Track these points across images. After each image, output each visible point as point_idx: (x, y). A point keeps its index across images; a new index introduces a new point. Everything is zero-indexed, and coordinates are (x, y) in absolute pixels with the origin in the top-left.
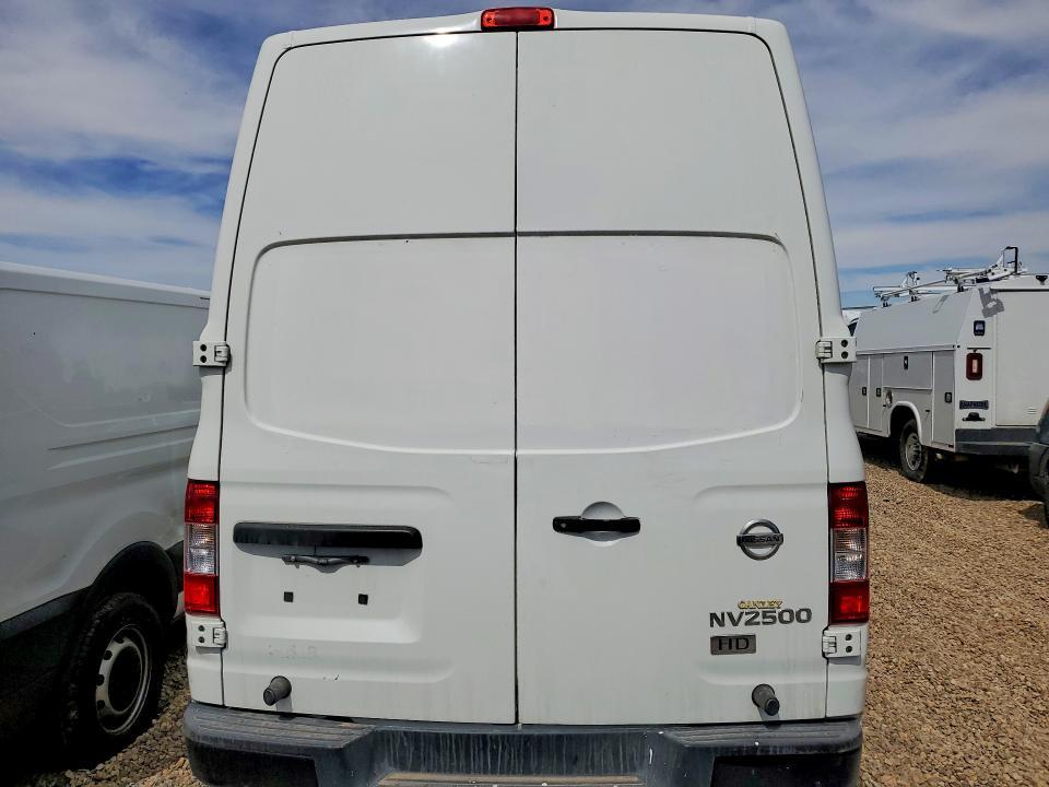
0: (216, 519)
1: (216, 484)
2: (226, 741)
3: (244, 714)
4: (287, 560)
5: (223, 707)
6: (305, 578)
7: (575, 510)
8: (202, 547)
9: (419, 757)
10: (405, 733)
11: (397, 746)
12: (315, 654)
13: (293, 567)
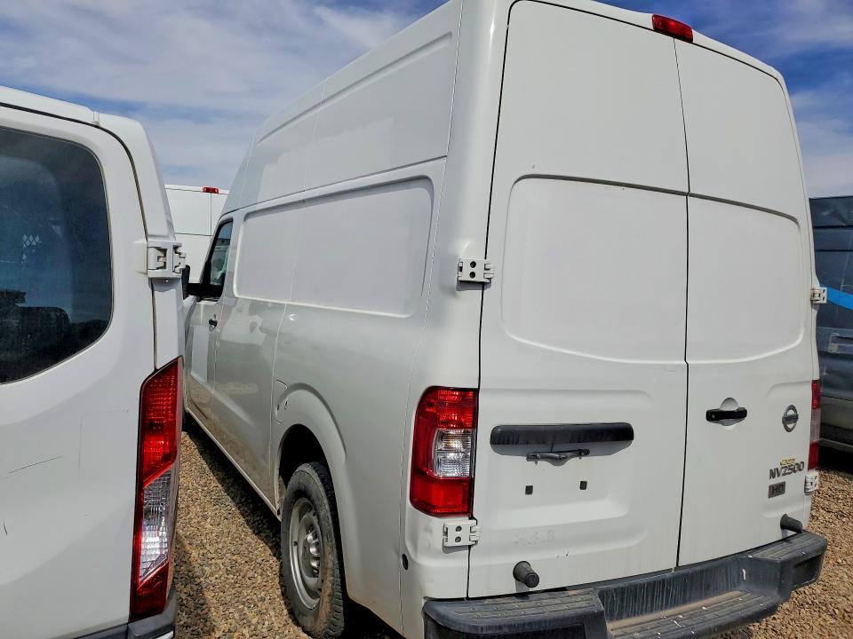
0: (475, 425)
1: (476, 391)
2: (510, 626)
3: (486, 602)
4: (529, 458)
5: (468, 598)
6: (542, 472)
7: (716, 405)
8: (457, 451)
9: (622, 608)
10: (615, 589)
11: (609, 601)
12: (553, 538)
13: (533, 463)
